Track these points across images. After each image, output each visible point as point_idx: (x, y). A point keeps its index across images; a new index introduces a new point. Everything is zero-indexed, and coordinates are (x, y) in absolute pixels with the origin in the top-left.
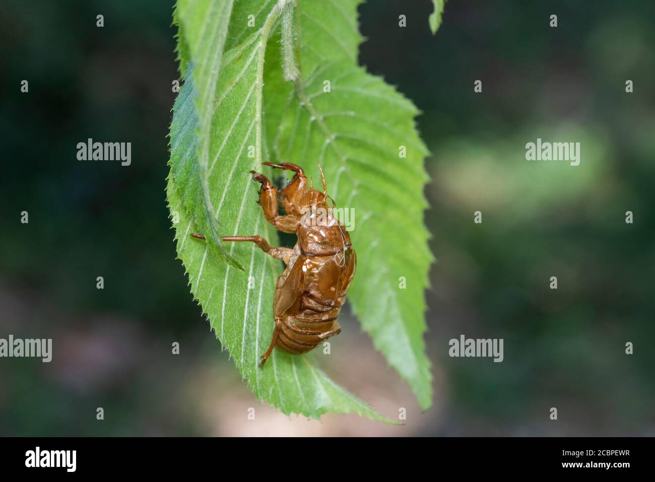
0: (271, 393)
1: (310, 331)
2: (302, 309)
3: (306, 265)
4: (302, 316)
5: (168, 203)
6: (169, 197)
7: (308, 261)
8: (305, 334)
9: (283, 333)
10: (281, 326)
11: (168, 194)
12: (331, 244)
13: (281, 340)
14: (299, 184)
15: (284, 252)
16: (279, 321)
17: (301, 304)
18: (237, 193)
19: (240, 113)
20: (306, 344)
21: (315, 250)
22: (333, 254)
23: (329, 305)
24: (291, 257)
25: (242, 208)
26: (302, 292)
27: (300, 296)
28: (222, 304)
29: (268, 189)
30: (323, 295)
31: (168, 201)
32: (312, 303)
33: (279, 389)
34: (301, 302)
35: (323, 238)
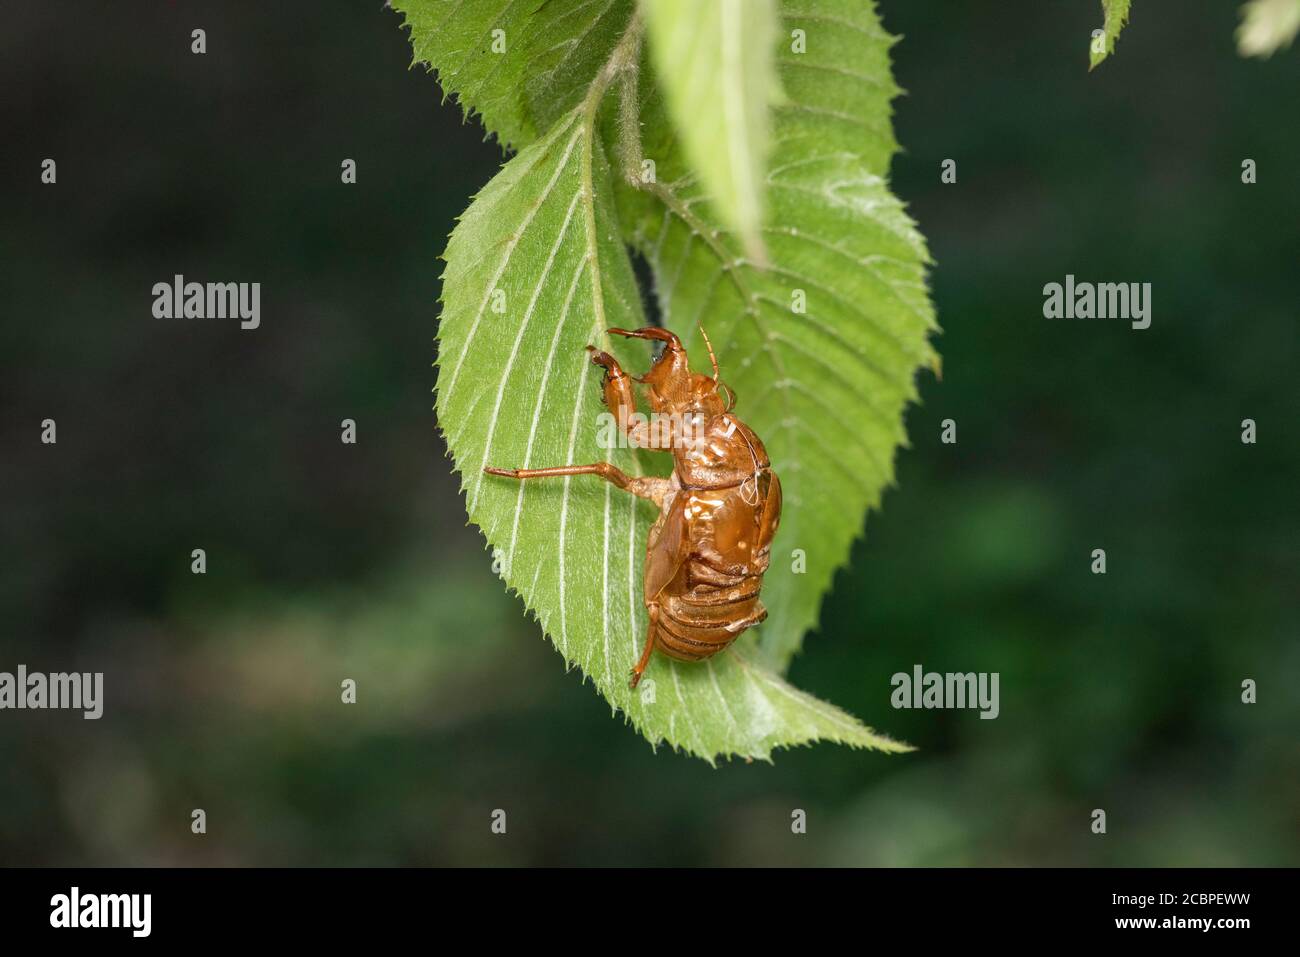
0: (672, 725)
1: (709, 621)
2: (692, 584)
3: (690, 507)
4: (693, 597)
5: (441, 431)
6: (442, 419)
7: (693, 499)
8: (701, 627)
9: (664, 628)
10: (658, 616)
11: (440, 414)
12: (731, 467)
13: (661, 639)
14: (672, 363)
15: (653, 487)
16: (653, 609)
17: (688, 576)
18: (565, 391)
19: (554, 251)
20: (706, 644)
21: (703, 481)
22: (737, 484)
23: (739, 574)
24: (664, 494)
25: (576, 414)
26: (688, 555)
27: (684, 563)
28: (558, 588)
29: (616, 378)
30: (725, 557)
31: (441, 427)
32: (708, 573)
33: (687, 715)
34: (688, 572)
35: (716, 458)
